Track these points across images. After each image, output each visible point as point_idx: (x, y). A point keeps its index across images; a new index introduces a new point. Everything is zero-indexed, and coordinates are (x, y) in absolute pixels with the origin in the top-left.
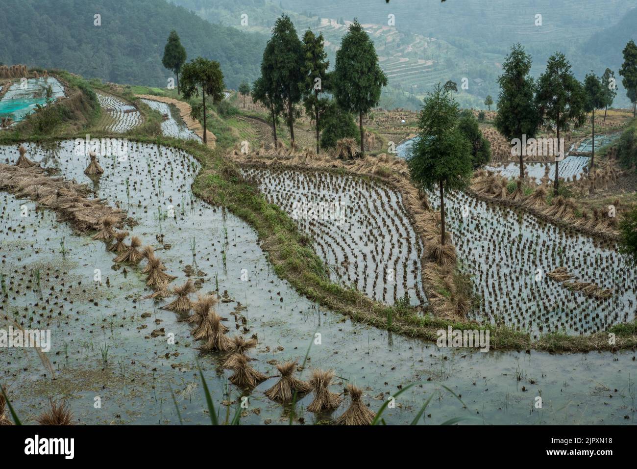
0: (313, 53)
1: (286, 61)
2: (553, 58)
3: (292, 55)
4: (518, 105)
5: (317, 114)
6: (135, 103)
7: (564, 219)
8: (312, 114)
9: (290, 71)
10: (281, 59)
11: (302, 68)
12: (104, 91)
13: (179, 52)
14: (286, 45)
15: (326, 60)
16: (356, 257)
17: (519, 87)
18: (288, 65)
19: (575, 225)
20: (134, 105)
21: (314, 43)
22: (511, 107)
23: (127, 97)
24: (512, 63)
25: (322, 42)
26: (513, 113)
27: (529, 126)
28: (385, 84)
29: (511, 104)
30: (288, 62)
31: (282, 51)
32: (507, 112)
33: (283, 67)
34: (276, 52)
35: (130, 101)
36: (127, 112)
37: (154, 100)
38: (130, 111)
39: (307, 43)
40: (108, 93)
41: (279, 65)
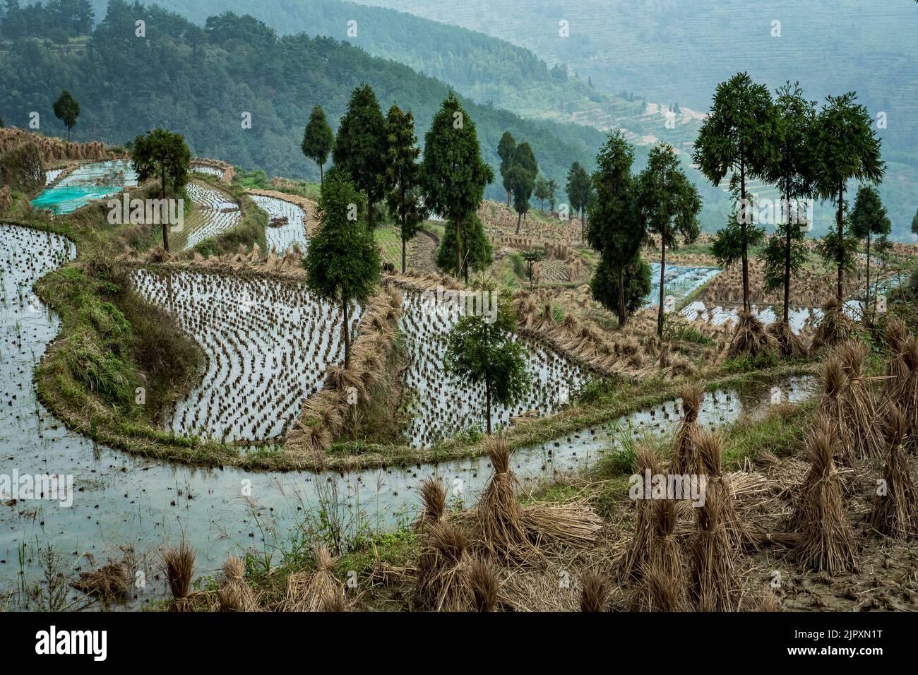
0: (398, 135)
1: (362, 145)
2: (657, 151)
3: (371, 137)
4: (612, 211)
5: (403, 217)
6: (239, 199)
7: (582, 355)
8: (396, 217)
9: (368, 159)
10: (356, 142)
11: (383, 156)
12: (208, 183)
13: (324, 135)
14: (363, 125)
15: (415, 146)
16: (250, 381)
17: (617, 188)
18: (364, 150)
19: (591, 362)
20: (238, 202)
21: (402, 121)
22: (604, 213)
23: (234, 193)
24: (609, 155)
25: (411, 122)
26: (606, 221)
27: (625, 240)
28: (490, 181)
29: (604, 209)
30: (365, 147)
31: (357, 132)
32: (598, 220)
33: (358, 153)
34: (350, 133)
35: (235, 197)
36: (225, 211)
37: (279, 199)
38: (230, 210)
39: (391, 122)
40: (212, 185)
41: (352, 150)
